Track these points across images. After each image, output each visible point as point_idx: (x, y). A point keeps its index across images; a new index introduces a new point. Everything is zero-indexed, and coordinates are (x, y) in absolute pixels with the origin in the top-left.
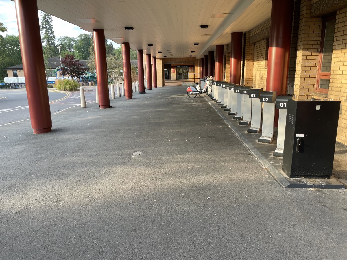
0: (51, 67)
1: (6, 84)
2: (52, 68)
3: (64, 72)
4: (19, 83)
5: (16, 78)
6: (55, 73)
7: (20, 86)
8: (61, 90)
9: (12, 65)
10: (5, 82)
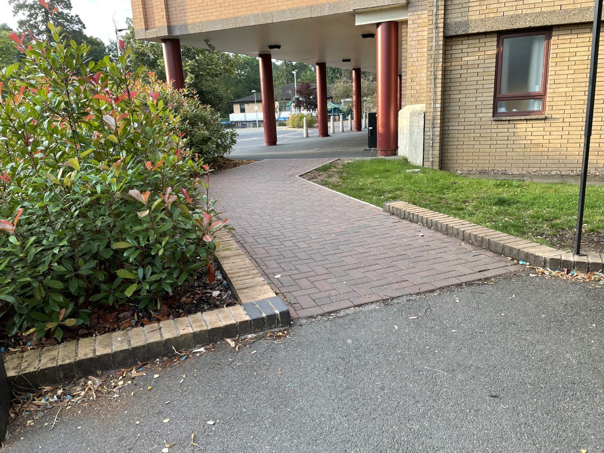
0: (284, 98)
1: (232, 122)
2: (287, 100)
3: (298, 105)
4: (247, 122)
5: (243, 114)
6: (289, 106)
7: (248, 124)
8: (294, 127)
9: (238, 97)
10: (231, 120)
